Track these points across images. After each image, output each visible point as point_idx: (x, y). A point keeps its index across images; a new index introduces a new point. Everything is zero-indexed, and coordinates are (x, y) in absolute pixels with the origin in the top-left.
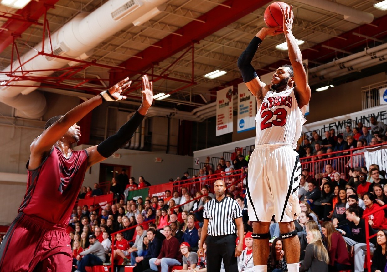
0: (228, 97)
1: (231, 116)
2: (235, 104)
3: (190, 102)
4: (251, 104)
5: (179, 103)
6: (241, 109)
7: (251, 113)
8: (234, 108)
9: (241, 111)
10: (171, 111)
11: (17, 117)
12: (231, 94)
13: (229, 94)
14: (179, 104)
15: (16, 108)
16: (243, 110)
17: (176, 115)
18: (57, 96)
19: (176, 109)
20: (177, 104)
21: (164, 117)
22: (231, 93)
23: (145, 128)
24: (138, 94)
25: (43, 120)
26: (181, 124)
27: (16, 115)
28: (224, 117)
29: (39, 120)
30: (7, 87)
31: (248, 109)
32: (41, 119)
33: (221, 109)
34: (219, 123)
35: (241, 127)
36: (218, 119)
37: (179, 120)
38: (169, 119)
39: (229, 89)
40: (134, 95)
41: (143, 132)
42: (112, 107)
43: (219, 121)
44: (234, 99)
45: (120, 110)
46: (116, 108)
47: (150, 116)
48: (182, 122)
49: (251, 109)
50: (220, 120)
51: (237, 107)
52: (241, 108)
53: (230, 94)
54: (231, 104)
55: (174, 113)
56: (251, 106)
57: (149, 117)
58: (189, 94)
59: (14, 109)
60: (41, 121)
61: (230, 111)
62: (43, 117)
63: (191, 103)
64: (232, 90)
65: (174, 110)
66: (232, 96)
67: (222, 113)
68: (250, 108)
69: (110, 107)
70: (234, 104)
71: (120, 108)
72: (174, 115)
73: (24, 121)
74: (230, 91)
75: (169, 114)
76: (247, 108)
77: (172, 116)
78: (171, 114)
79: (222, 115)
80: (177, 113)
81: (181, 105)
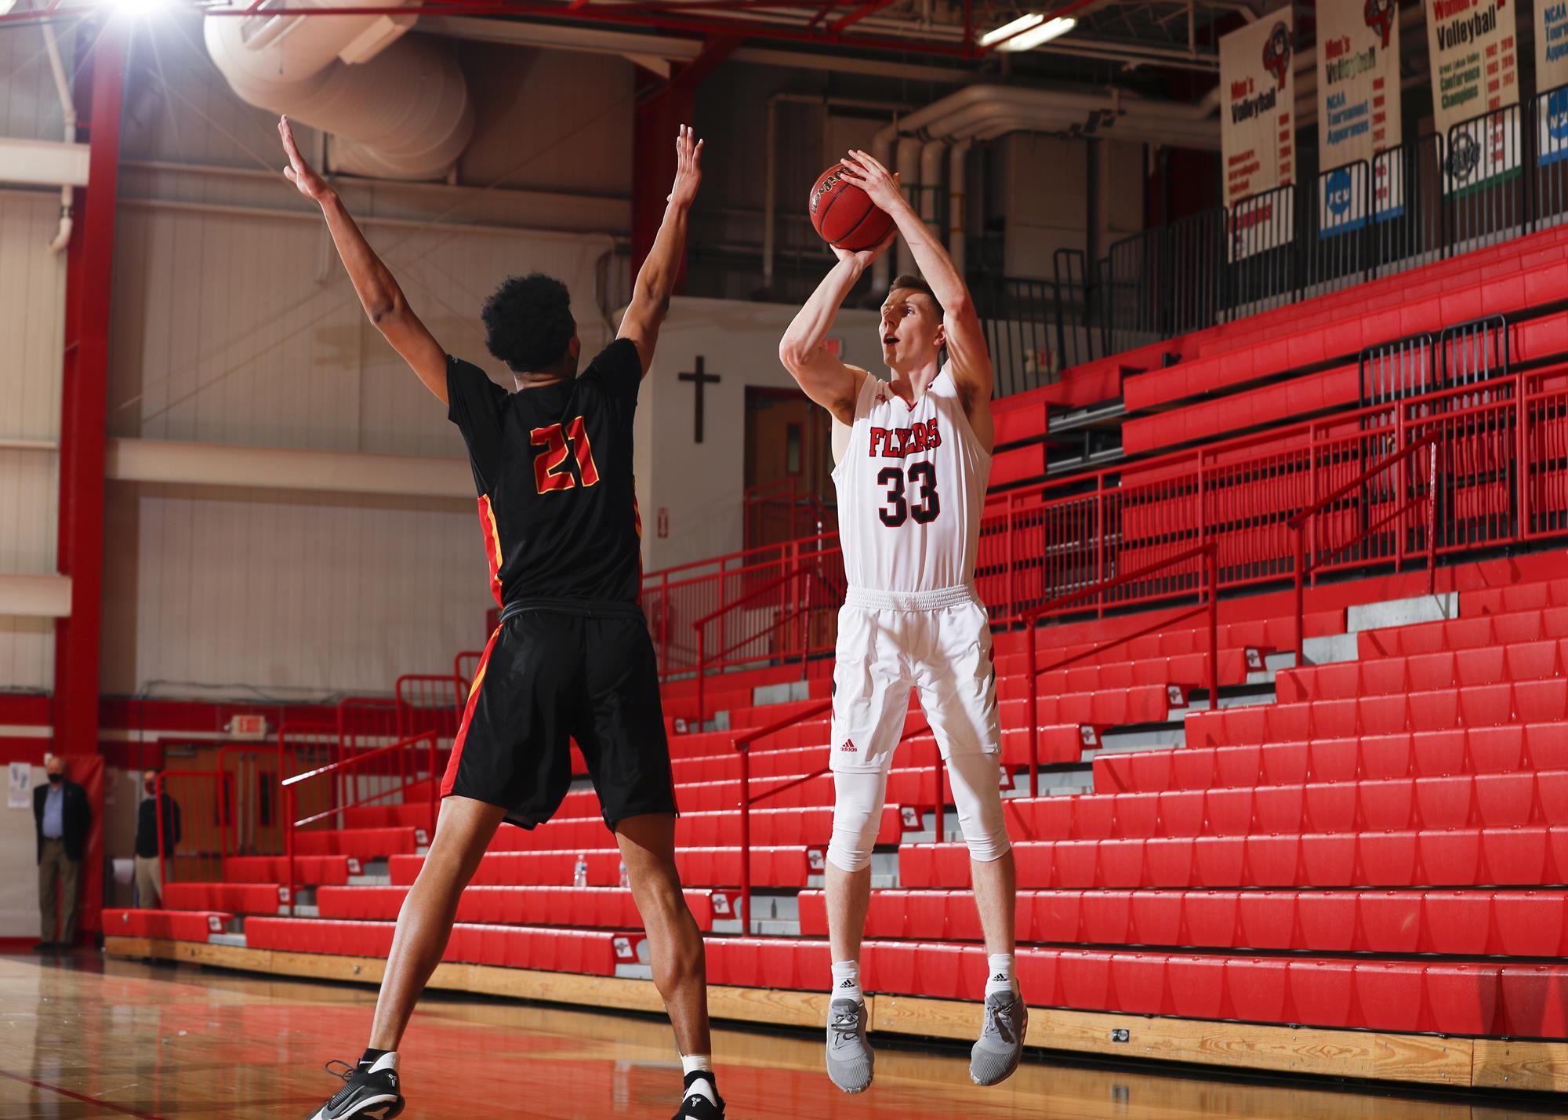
0: (1274, 62)
1: (1285, 160)
2: (1305, 96)
3: (1186, 50)
4: (1379, 93)
5: (1133, 57)
6: (1336, 119)
7: (1379, 135)
8: (1297, 118)
9: (1335, 128)
10: (1096, 103)
11: (340, 174)
12: (1286, 50)
13: (1274, 46)
14: (1133, 63)
15: (330, 131)
16: (1344, 124)
17: (1119, 121)
18: (523, 56)
19: (1115, 92)
20: (1125, 63)
21: (1061, 135)
22: (1285, 43)
23: (967, 197)
24: (916, 26)
25: (460, 182)
26: (1152, 169)
27: (333, 166)
28: (1254, 167)
29: (443, 181)
30: (287, 18)
31: (1367, 117)
32: (452, 179)
33: (1239, 123)
34: (1238, 196)
35: (1338, 209)
36: (1232, 176)
37: (1146, 147)
38: (1092, 145)
39: (1272, 25)
40: (896, 28)
41: (955, 220)
42: (794, 98)
43: (1234, 190)
44: (1297, 74)
45: (835, 111)
46: (818, 100)
47: (988, 135)
48: (1158, 155)
49: (1380, 118)
50: (1239, 180)
51: (1315, 112)
52: (1334, 111)
53: (1279, 50)
54: (1285, 101)
55: (1107, 112)
56: (1379, 101)
57: (983, 141)
58: (1183, 10)
59: (326, 135)
60: (452, 188)
61: (1284, 136)
62: (459, 164)
63: (1192, 57)
64: (1290, 27)
65: (1108, 95)
66: (1287, 59)
67: (1248, 148)
68: (1378, 110)
69: (781, 97)
70: (1299, 98)
71: (832, 101)
72: (1109, 124)
73: (372, 190)
74: (1279, 32)
75: (1083, 119)
76: (1360, 110)
77: (1100, 131)
78: (1094, 116)
79: (1249, 154)
80: (1122, 112)
81: (1141, 69)
